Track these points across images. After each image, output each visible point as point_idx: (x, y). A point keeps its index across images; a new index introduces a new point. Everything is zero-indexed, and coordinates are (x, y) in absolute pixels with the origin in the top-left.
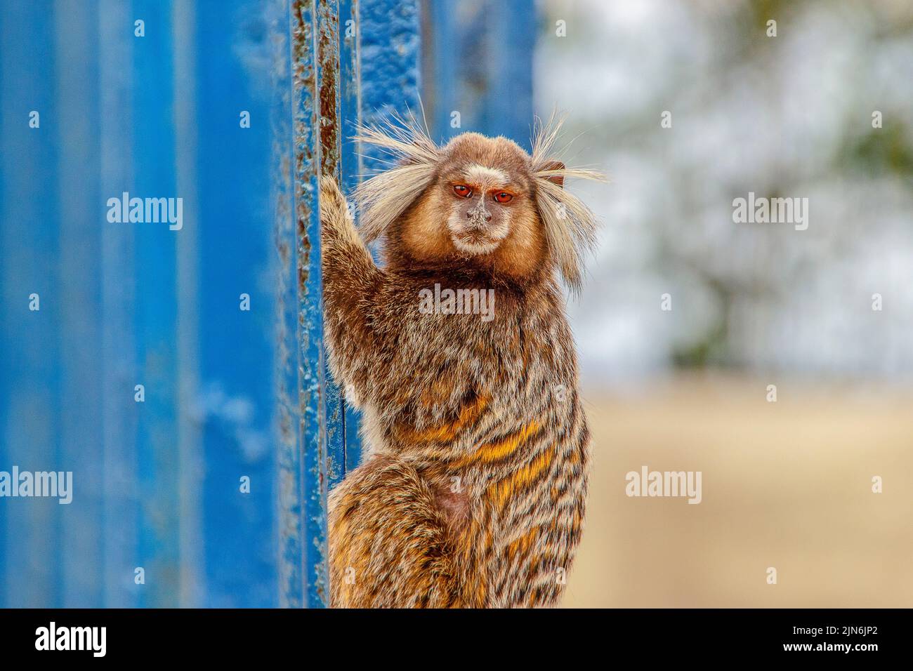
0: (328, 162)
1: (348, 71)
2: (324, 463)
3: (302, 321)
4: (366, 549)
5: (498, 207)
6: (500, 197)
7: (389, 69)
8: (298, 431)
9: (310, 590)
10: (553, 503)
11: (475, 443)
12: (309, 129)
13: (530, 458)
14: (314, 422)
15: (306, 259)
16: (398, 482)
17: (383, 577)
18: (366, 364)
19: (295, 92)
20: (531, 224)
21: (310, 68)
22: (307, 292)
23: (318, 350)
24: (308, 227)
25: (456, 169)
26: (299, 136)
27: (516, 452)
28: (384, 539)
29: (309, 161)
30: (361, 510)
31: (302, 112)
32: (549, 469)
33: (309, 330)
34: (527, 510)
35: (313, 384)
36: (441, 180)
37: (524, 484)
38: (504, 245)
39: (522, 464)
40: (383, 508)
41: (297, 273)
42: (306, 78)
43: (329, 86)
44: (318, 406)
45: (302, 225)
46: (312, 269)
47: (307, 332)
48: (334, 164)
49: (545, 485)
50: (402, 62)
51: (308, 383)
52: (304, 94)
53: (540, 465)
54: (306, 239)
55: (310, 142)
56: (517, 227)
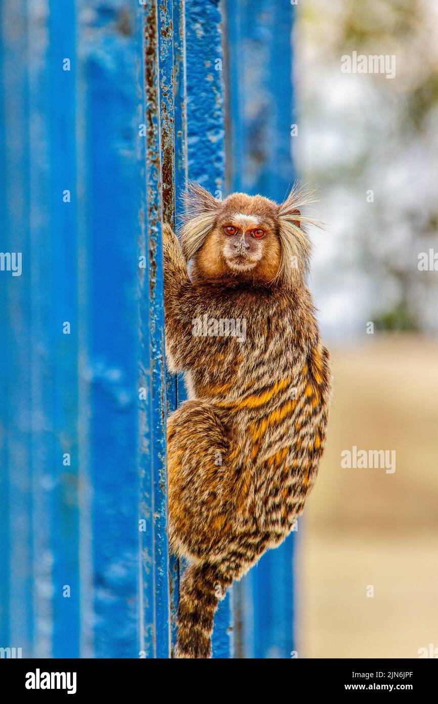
0: (167, 212)
1: (180, 154)
2: (164, 404)
3: (151, 314)
4: (179, 461)
5: (254, 241)
6: (257, 233)
7: (206, 151)
8: (148, 385)
9: (156, 485)
10: (297, 432)
11: (240, 395)
12: (156, 192)
13: (279, 404)
14: (159, 379)
15: (154, 275)
16: (201, 418)
17: (189, 479)
18: (177, 342)
19: (148, 168)
20: (277, 251)
21: (156, 153)
22: (154, 296)
23: (161, 333)
24: (155, 254)
25: (227, 217)
26: (150, 196)
27: (270, 400)
28: (190, 455)
29: (156, 212)
30: (177, 436)
31: (151, 181)
32: (294, 411)
33: (156, 320)
34: (277, 438)
35: (158, 354)
36: (219, 225)
37: (275, 422)
38: (260, 264)
39: (274, 408)
40: (190, 435)
41: (149, 283)
42: (154, 159)
43: (168, 163)
44: (161, 369)
45: (152, 254)
46: (157, 281)
47: (154, 321)
48: (171, 214)
49: (291, 421)
50: (214, 147)
51: (155, 354)
52: (153, 169)
53: (288, 408)
54: (154, 262)
55: (156, 200)
56: (267, 253)
